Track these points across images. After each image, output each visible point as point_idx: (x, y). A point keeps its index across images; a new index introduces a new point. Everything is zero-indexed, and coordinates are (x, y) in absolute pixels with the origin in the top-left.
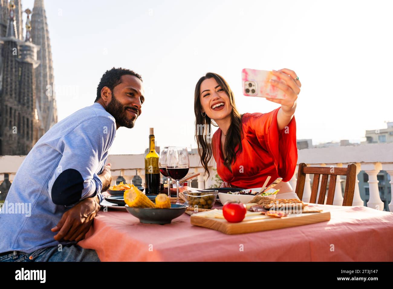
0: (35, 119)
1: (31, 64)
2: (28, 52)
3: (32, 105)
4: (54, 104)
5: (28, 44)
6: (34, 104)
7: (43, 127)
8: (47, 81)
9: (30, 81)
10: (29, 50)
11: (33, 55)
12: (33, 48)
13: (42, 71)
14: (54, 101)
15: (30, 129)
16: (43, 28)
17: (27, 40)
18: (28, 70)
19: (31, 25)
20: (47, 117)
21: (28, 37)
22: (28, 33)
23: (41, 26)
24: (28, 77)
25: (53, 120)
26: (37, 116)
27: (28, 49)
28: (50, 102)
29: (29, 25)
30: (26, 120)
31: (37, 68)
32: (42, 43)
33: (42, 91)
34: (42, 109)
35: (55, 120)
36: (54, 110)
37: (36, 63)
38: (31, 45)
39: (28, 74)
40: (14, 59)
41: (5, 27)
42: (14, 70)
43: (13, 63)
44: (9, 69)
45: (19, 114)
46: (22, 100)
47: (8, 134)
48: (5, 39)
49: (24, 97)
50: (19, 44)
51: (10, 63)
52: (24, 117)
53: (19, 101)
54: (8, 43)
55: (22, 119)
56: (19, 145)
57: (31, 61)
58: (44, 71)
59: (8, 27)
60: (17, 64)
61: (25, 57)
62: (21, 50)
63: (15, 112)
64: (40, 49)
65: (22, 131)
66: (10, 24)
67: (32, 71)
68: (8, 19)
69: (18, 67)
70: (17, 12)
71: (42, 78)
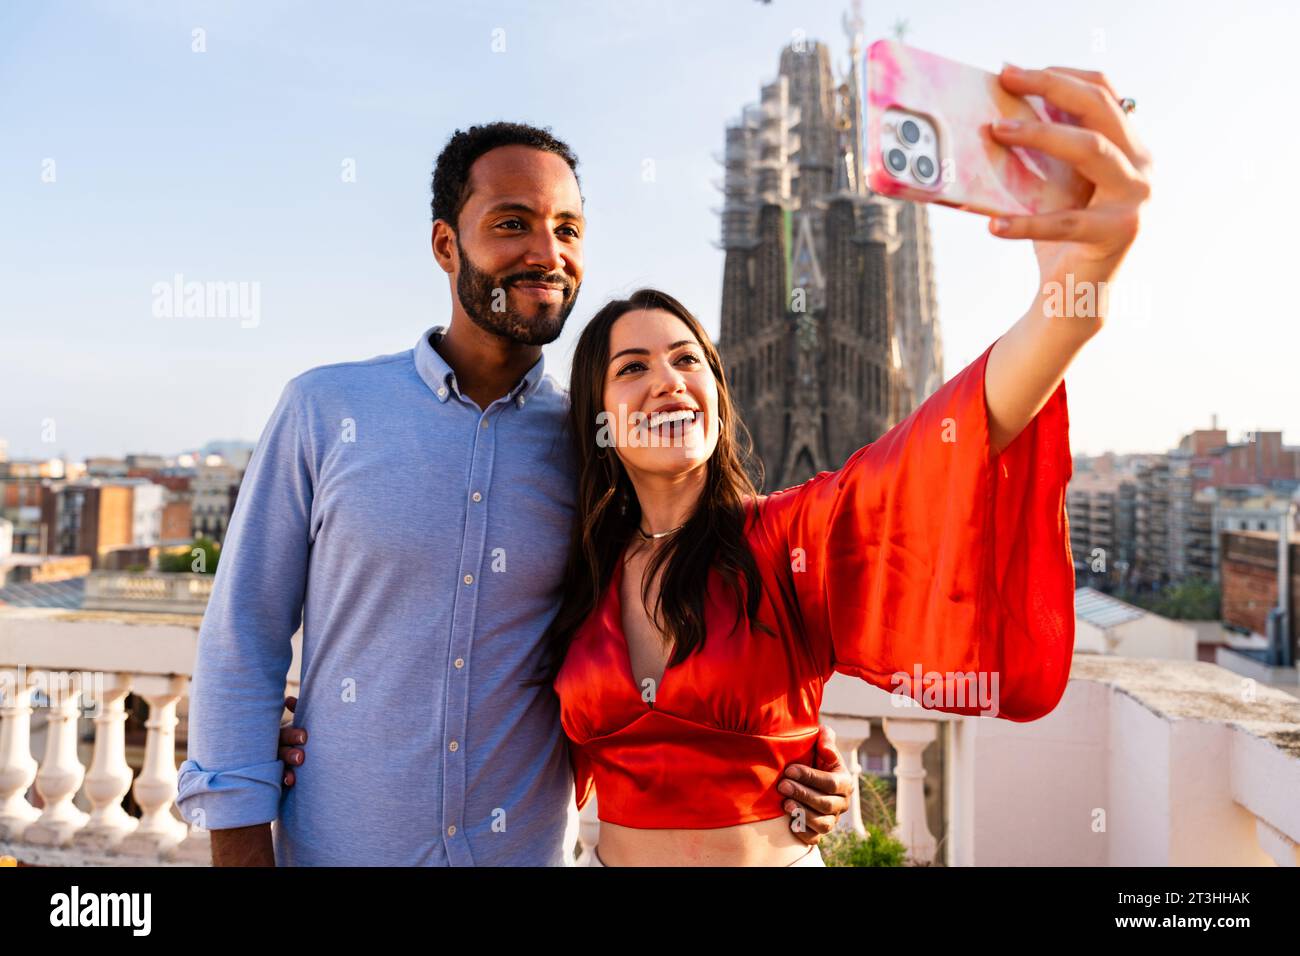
0: (893, 365)
1: (883, 246)
2: (877, 218)
3: (886, 336)
4: (936, 330)
5: (876, 200)
6: (890, 333)
7: (910, 383)
8: (917, 280)
10: (878, 214)
11: (887, 225)
12: (886, 207)
13: (908, 259)
14: (936, 324)
15: (883, 390)
17: (874, 191)
18: (877, 259)
20: (921, 361)
24: (878, 274)
26: (897, 359)
27: (876, 211)
28: (927, 326)
30: (873, 371)
31: (898, 253)
33: (908, 302)
34: (909, 342)
36: (936, 343)
37: (894, 239)
38: (883, 201)
39: (877, 266)
40: (847, 239)
41: (829, 171)
42: (848, 262)
43: (847, 248)
44: (839, 261)
45: (860, 358)
46: (865, 329)
47: (839, 401)
48: (832, 197)
49: (869, 317)
50: (857, 204)
51: (840, 249)
52: (869, 364)
53: (860, 329)
54: (835, 206)
55: (865, 368)
56: (861, 424)
57: (884, 237)
58: (912, 256)
59: (835, 171)
60: (854, 248)
61: (871, 230)
62: (861, 217)
63: (852, 355)
64: (903, 208)
65: (865, 395)
66: (839, 163)
67: (886, 260)
68: (834, 153)
69: (857, 255)
70: (854, 135)
71: (908, 274)
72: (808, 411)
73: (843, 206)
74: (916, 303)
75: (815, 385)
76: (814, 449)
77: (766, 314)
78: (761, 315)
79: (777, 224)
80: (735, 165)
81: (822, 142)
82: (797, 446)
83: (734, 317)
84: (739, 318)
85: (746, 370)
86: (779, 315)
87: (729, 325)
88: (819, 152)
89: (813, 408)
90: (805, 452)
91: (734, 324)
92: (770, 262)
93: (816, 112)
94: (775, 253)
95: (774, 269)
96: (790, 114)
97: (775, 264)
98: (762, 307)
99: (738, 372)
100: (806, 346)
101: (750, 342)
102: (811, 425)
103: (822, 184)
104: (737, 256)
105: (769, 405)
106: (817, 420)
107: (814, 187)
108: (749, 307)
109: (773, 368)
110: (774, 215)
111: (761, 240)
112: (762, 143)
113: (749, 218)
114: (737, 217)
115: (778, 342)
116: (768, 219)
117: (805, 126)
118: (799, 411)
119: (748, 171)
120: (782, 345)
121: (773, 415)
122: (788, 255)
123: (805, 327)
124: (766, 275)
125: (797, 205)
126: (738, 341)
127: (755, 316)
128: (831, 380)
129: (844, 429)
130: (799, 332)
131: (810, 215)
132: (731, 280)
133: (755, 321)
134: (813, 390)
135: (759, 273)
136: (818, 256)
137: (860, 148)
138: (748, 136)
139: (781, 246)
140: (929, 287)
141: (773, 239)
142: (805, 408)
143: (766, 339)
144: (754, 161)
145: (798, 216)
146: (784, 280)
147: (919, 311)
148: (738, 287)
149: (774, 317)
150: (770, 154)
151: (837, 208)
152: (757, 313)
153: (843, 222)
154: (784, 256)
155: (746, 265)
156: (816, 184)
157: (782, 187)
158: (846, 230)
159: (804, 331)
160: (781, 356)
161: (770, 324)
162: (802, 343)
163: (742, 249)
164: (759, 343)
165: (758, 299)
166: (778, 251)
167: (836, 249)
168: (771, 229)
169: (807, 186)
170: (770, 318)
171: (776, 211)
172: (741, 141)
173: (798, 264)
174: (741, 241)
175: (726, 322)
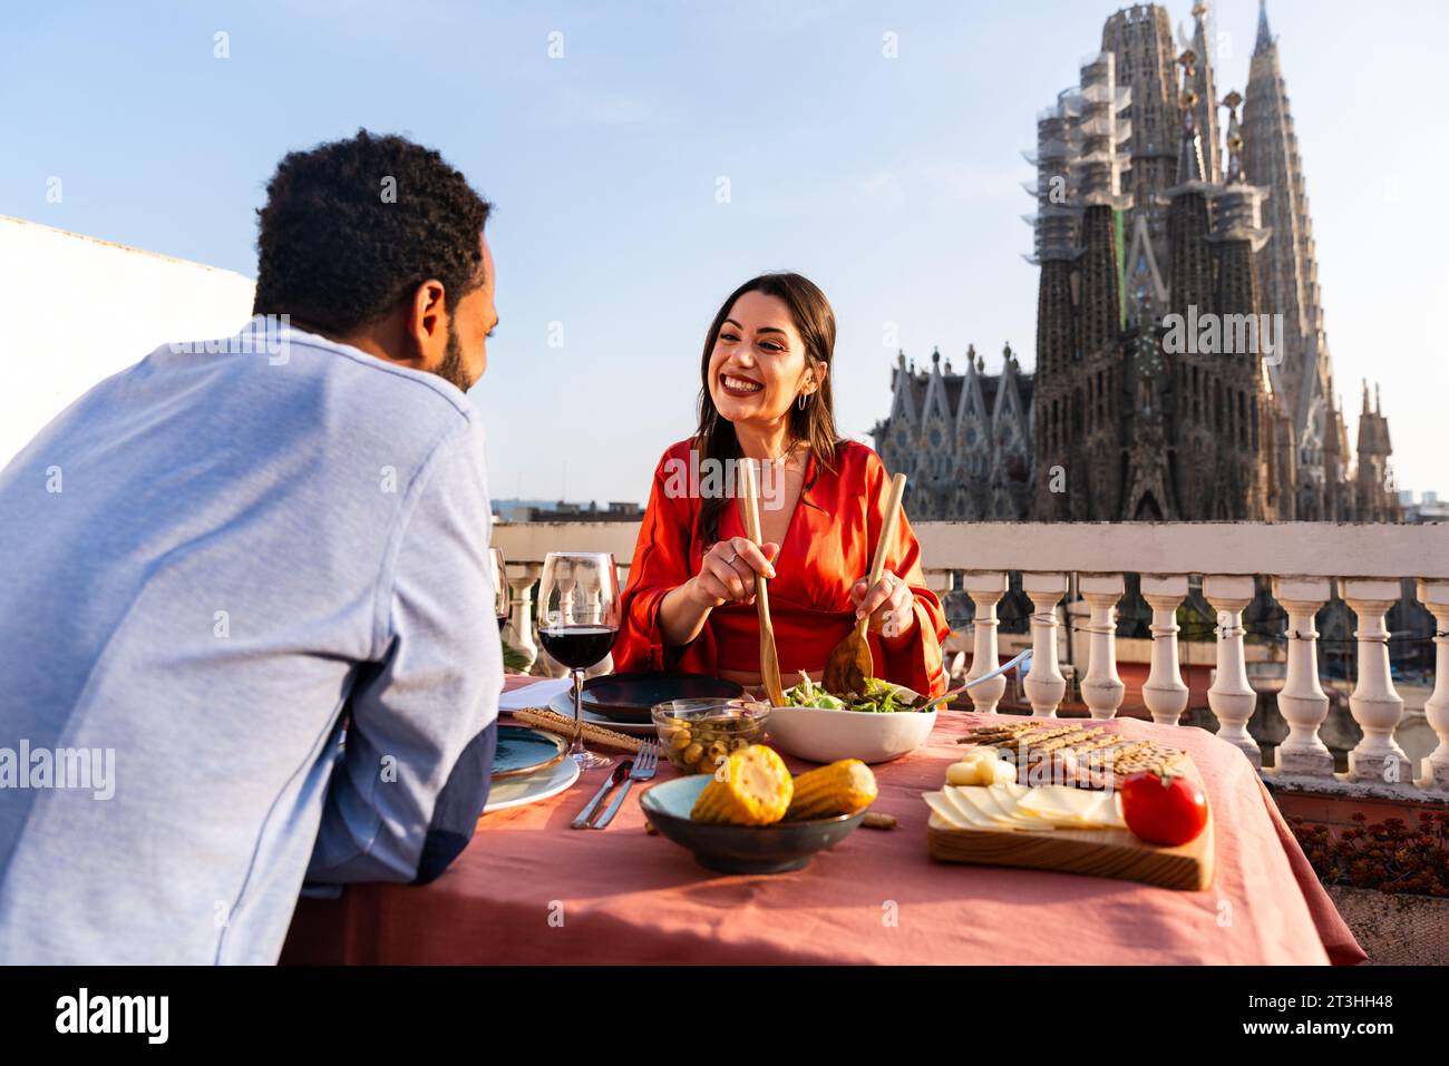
0: (1261, 391)
1: (1248, 243)
2: (1236, 211)
4: (1321, 342)
5: (1235, 188)
7: (1286, 412)
8: (1295, 282)
9: (1244, 291)
10: (1239, 205)
11: (1250, 217)
12: (1250, 195)
13: (1279, 256)
14: (1320, 335)
15: (1249, 420)
16: (1278, 134)
17: (1232, 178)
18: (1238, 260)
19: (1242, 134)
20: (1300, 383)
21: (1235, 169)
22: (1235, 160)
23: (1272, 129)
24: (1239, 279)
25: (1319, 390)
26: (1267, 383)
27: (1236, 202)
28: (1307, 338)
29: (1237, 136)
30: (1236, 397)
31: (1264, 249)
32: (1274, 178)
33: (1281, 311)
34: (1282, 362)
35: (1325, 391)
36: (1321, 362)
37: (1260, 237)
38: (1245, 189)
39: (1238, 270)
40: (1197, 239)
41: (1172, 159)
42: (1199, 267)
43: (1198, 248)
44: (1187, 267)
45: (1217, 381)
47: (1191, 437)
48: (1174, 191)
50: (1210, 196)
51: (1187, 251)
52: (1230, 390)
54: (1181, 201)
55: (1225, 394)
56: (1221, 463)
57: (1246, 233)
58: (1285, 254)
59: (1180, 158)
60: (1207, 250)
61: (1230, 227)
62: (1215, 211)
63: (1206, 379)
64: (1271, 195)
65: (1226, 428)
66: (1185, 149)
67: (1250, 261)
68: (1178, 138)
69: (1211, 257)
70: (1202, 112)
71: (1279, 276)
72: (1152, 451)
73: (1197, 198)
74: (1292, 311)
75: (1160, 419)
76: (1160, 496)
77: (1094, 335)
78: (1089, 338)
79: (1106, 227)
80: (1050, 162)
81: (1162, 125)
82: (1137, 492)
83: (1054, 342)
84: (1059, 345)
85: (1069, 402)
86: (1110, 336)
87: (1049, 351)
88: (1158, 139)
89: (1157, 445)
90: (1148, 497)
91: (1054, 351)
92: (1099, 275)
93: (1153, 91)
94: (1104, 262)
95: (1104, 281)
96: (1118, 96)
97: (1104, 275)
98: (1089, 328)
99: (1061, 406)
100: (1147, 373)
101: (1075, 370)
102: (1156, 465)
103: (1161, 176)
104: (1055, 271)
105: (1100, 444)
106: (1164, 460)
107: (1152, 181)
108: (1073, 330)
109: (1105, 401)
110: (1102, 218)
111: (1085, 249)
112: (1084, 134)
113: (1070, 224)
114: (1054, 224)
115: (1110, 369)
116: (1094, 223)
117: (1138, 109)
118: (1139, 449)
119: (1067, 170)
120: (1115, 372)
121: (1106, 456)
122: (1120, 264)
123: (1145, 348)
124: (1093, 291)
125: (1130, 203)
126: (1060, 370)
127: (1081, 341)
128: (1180, 411)
129: (1198, 471)
130: (1137, 355)
131: (1148, 215)
132: (1050, 298)
133: (1081, 344)
134: (1158, 424)
135: (1085, 290)
136: (1158, 262)
137: (1212, 127)
138: (1067, 127)
139: (1112, 254)
140: (1309, 291)
141: (1102, 247)
142: (1147, 446)
143: (1095, 366)
144: (1076, 156)
145: (1132, 217)
146: (1117, 294)
147: (1297, 320)
148: (1058, 307)
149: (1105, 339)
150: (1096, 146)
151: (1183, 203)
152: (1084, 336)
153: (1192, 220)
154: (1116, 267)
155: (1069, 280)
156: (1155, 176)
157: (1111, 184)
158: (1196, 228)
159: (1143, 355)
160: (1114, 385)
161: (1100, 349)
162: (1142, 368)
163: (1061, 261)
164: (1086, 371)
165: (1084, 318)
166: (1108, 260)
167: (1182, 252)
168: (1098, 234)
169: (1144, 179)
170: (1099, 341)
171: (1105, 213)
172: (1058, 135)
173: (1134, 275)
174: (1060, 252)
175: (1044, 348)
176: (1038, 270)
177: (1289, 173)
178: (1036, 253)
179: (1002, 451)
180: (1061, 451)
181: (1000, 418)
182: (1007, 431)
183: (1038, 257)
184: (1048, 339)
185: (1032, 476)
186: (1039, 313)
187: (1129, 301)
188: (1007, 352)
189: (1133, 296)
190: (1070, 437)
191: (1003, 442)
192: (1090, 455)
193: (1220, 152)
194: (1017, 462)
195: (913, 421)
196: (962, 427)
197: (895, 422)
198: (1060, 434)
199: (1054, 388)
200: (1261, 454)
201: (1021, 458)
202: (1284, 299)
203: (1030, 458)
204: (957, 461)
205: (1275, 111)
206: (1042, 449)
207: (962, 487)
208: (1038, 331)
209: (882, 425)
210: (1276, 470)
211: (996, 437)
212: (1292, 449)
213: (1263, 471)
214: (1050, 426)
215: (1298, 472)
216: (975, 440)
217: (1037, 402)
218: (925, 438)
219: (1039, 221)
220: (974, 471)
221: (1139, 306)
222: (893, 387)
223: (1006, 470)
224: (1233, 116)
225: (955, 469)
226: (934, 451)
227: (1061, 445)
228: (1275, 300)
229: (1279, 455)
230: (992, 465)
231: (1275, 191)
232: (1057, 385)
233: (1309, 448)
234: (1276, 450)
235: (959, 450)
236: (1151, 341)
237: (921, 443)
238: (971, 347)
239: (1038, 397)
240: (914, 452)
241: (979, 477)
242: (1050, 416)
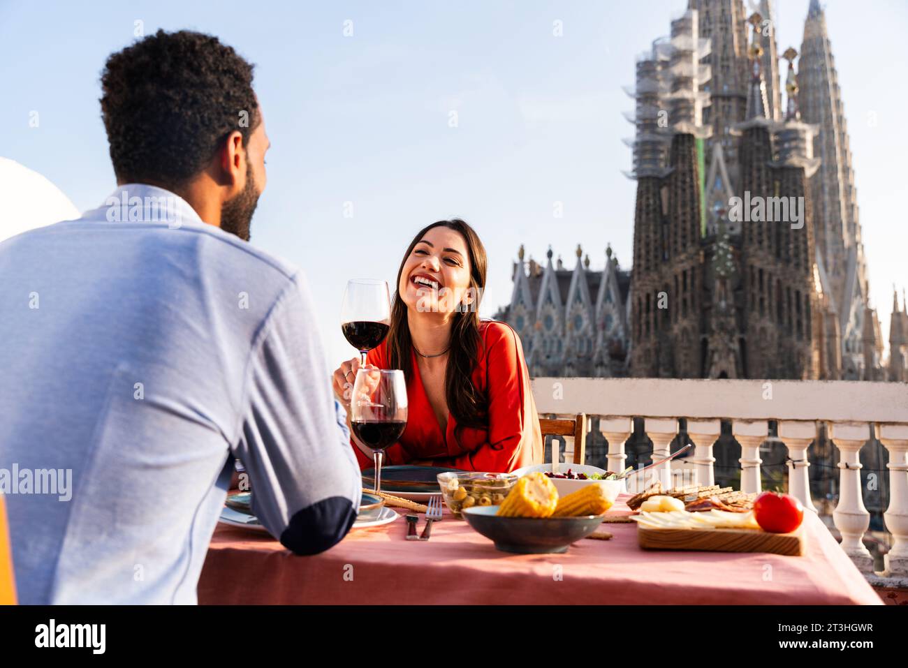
0: (814, 291)
1: (802, 170)
2: (793, 144)
3: (807, 260)
4: (860, 253)
5: (792, 125)
6: (810, 258)
7: (833, 309)
8: (839, 203)
10: (795, 139)
11: (805, 149)
12: (804, 131)
13: (827, 181)
14: (859, 247)
15: (804, 314)
16: (826, 83)
17: (790, 117)
18: (795, 183)
19: (798, 82)
20: (844, 285)
21: (792, 110)
22: (792, 102)
23: (821, 79)
25: (859, 290)
26: (818, 284)
27: (792, 136)
28: (849, 249)
29: (794, 83)
30: (793, 295)
31: (815, 176)
32: (823, 117)
33: (829, 226)
34: (830, 268)
35: (863, 292)
36: (860, 267)
37: (812, 165)
38: (800, 126)
39: (795, 191)
40: (762, 165)
41: (742, 99)
42: (764, 188)
43: (763, 172)
45: (779, 281)
46: (783, 252)
47: (758, 327)
48: (744, 124)
49: (788, 243)
50: (770, 129)
51: (755, 174)
52: (789, 289)
53: (778, 255)
54: (749, 133)
55: (785, 293)
56: (782, 350)
57: (801, 162)
58: (831, 180)
59: (749, 98)
60: (770, 174)
61: (788, 155)
62: (777, 143)
63: (770, 280)
64: (821, 132)
65: (786, 321)
66: (753, 91)
67: (804, 185)
68: (748, 82)
69: (774, 180)
70: (766, 62)
71: (827, 198)
72: (726, 338)
73: (761, 132)
74: (837, 227)
75: (733, 311)
76: (732, 376)
77: (680, 240)
78: (676, 242)
79: (690, 151)
80: (646, 98)
81: (734, 71)
82: (714, 372)
83: (647, 245)
84: (652, 247)
86: (693, 241)
87: (643, 252)
88: (732, 82)
89: (731, 333)
91: (648, 252)
92: (684, 190)
93: (728, 43)
94: (688, 180)
95: (688, 196)
96: (700, 46)
97: (688, 191)
98: (676, 234)
99: (652, 298)
100: (723, 273)
101: (664, 269)
102: (730, 350)
103: (734, 112)
104: (649, 185)
105: (684, 331)
106: (736, 346)
108: (663, 235)
109: (688, 295)
110: (687, 144)
111: (673, 169)
112: (673, 75)
113: (661, 148)
114: (648, 147)
115: (693, 269)
116: (680, 148)
117: (716, 57)
118: (716, 336)
119: (659, 103)
120: (697, 271)
121: (689, 341)
122: (701, 182)
123: (721, 252)
124: (680, 203)
125: (710, 133)
126: (652, 268)
127: (669, 243)
128: (749, 305)
129: (763, 355)
130: (714, 258)
131: (723, 143)
132: (644, 208)
133: (669, 248)
134: (731, 316)
135: (672, 201)
136: (732, 182)
137: (774, 74)
138: (659, 68)
139: (694, 174)
140: (850, 210)
141: (687, 168)
142: (722, 334)
143: (681, 265)
144: (666, 92)
145: (711, 144)
146: (698, 207)
147: (841, 234)
148: (651, 216)
149: (689, 244)
150: (682, 86)
151: (751, 135)
152: (672, 240)
153: (758, 149)
154: (698, 185)
155: (659, 193)
156: (729, 112)
157: (693, 116)
158: (762, 156)
159: (719, 257)
160: (697, 282)
161: (685, 251)
162: (718, 269)
163: (654, 178)
164: (673, 270)
165: (672, 226)
166: (692, 179)
167: (751, 174)
168: (684, 157)
169: (720, 114)
170: (684, 245)
171: (689, 140)
172: (652, 74)
173: (712, 192)
174: (653, 170)
175: (640, 249)
176: (635, 184)
177: (834, 115)
178: (634, 171)
179: (604, 336)
180: (652, 337)
181: (602, 307)
182: (608, 318)
183: (635, 174)
184: (643, 242)
185: (629, 357)
186: (636, 220)
187: (708, 213)
188: (609, 252)
189: (711, 209)
190: (660, 324)
191: (604, 327)
192: (676, 339)
193: (780, 95)
194: (616, 344)
195: (530, 307)
196: (570, 313)
197: (514, 308)
198: (652, 321)
199: (648, 283)
200: (814, 342)
201: (619, 341)
202: (831, 215)
203: (627, 341)
204: (566, 343)
205: (823, 65)
206: (637, 334)
207: (570, 365)
208: (635, 235)
209: (503, 310)
210: (826, 356)
211: (599, 322)
212: (838, 340)
213: (815, 357)
214: (644, 315)
215: (843, 359)
216: (581, 325)
217: (633, 295)
218: (540, 322)
219: (636, 144)
220: (580, 351)
221: (716, 217)
222: (513, 278)
223: (607, 351)
224: (790, 67)
225: (564, 349)
226: (547, 333)
227: (652, 330)
228: (824, 217)
229: (828, 344)
230: (595, 347)
231: (824, 129)
232: (649, 281)
233: (852, 338)
234: (825, 340)
235: (568, 333)
236: (726, 247)
237: (536, 326)
238: (579, 246)
239: (635, 290)
240: (531, 334)
241: (584, 357)
242: (644, 307)
